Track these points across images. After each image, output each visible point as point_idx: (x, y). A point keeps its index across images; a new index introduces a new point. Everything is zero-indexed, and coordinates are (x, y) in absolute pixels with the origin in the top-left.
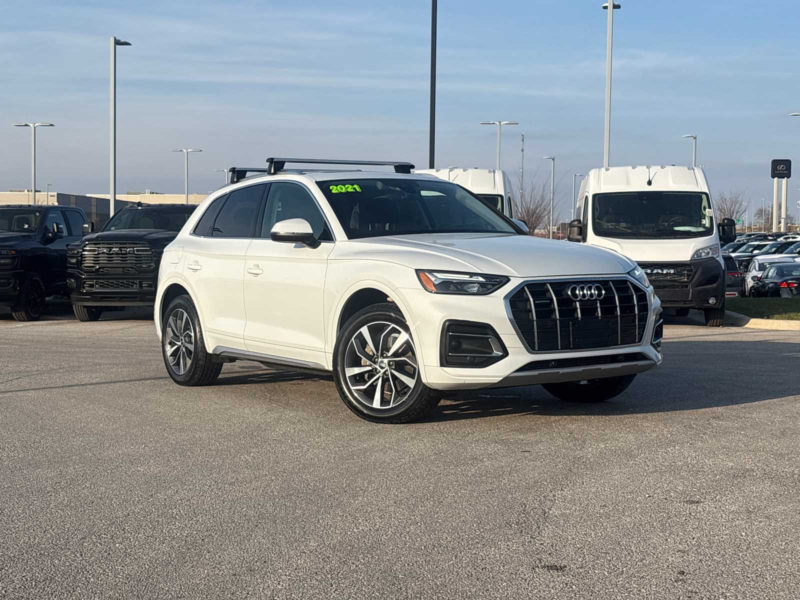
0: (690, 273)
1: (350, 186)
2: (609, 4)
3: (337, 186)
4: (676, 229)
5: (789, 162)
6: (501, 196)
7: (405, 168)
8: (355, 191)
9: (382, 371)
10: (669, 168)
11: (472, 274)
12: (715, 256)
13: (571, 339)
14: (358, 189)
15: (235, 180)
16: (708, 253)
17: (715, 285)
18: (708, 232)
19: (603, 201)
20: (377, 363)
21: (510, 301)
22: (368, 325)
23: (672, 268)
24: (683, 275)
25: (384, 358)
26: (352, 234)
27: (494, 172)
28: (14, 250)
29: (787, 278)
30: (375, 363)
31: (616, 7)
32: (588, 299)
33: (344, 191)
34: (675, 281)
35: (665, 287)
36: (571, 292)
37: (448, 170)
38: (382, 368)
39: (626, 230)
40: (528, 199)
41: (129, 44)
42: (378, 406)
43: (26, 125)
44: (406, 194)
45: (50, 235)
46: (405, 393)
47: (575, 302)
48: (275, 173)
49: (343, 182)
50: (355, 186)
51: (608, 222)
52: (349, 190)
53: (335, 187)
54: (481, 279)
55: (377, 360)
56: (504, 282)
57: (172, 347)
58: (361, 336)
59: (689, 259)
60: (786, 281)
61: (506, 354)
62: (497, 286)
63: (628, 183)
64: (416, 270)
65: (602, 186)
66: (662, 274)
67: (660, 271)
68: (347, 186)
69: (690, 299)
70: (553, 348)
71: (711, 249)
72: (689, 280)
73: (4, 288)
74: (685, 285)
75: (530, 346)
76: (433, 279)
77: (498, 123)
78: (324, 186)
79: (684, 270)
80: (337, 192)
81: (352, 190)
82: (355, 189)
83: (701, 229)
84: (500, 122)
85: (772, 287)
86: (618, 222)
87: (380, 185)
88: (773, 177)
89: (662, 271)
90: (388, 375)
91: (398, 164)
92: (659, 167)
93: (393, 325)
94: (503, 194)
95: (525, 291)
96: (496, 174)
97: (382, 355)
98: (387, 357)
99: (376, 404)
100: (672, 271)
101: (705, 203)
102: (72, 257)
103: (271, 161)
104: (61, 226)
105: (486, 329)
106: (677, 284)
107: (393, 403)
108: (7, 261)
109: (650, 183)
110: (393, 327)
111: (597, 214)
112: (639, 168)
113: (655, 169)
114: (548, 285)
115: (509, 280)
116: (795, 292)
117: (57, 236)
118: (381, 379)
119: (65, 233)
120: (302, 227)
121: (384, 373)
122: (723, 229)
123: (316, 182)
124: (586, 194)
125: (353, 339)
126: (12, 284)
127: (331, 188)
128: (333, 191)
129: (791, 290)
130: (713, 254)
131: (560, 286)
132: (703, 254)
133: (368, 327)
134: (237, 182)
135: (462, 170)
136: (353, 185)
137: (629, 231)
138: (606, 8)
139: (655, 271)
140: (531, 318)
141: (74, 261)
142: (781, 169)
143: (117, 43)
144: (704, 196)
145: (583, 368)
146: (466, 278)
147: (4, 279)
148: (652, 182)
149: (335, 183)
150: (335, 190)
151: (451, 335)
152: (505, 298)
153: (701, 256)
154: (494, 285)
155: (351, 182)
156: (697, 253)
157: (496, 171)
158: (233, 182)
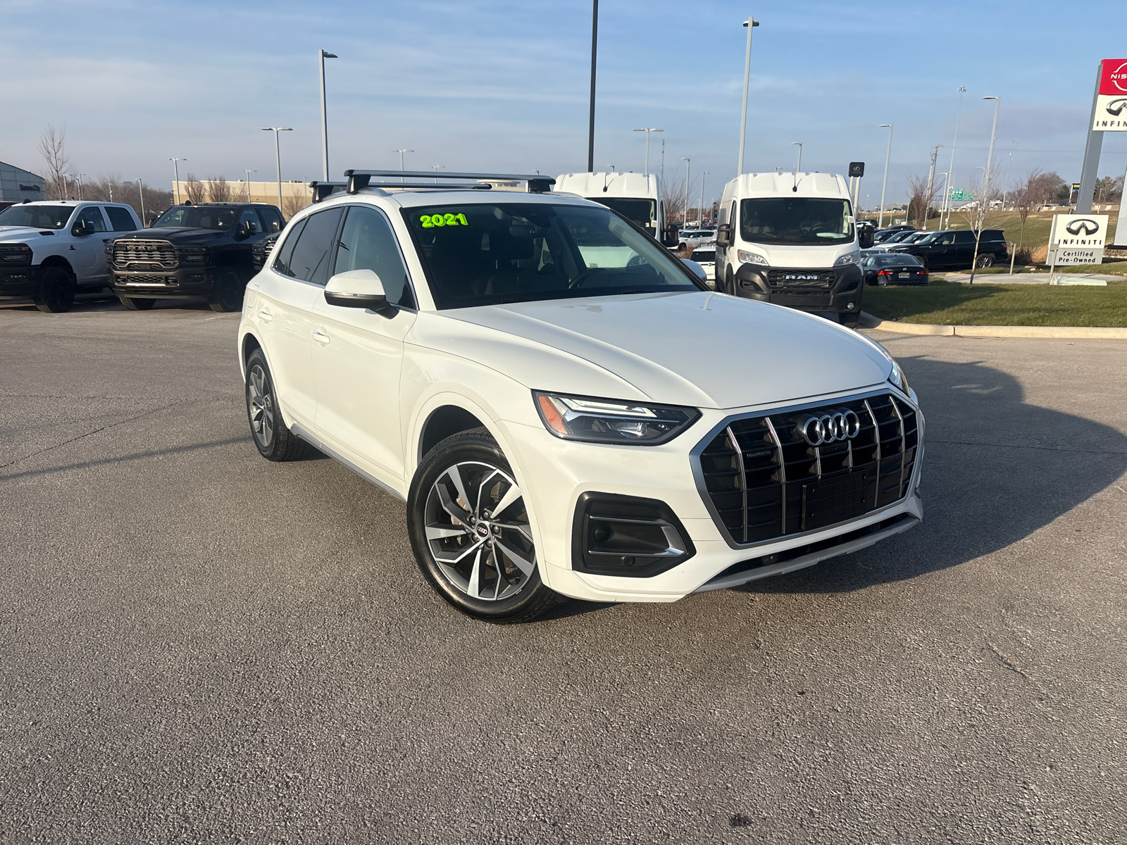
0: (832, 279)
1: (452, 216)
2: (749, 22)
3: (431, 215)
4: (819, 235)
5: (863, 163)
6: (655, 200)
7: (541, 185)
8: (458, 224)
9: (482, 540)
10: (813, 175)
11: (631, 404)
12: (856, 263)
13: (804, 515)
14: (463, 222)
15: (317, 199)
16: (849, 260)
17: (854, 291)
18: (849, 239)
19: (751, 207)
20: (474, 525)
21: (702, 458)
22: (459, 464)
23: (816, 275)
24: (825, 281)
25: (485, 519)
26: (443, 301)
27: (648, 176)
28: (204, 247)
29: (885, 267)
30: (471, 524)
31: (756, 24)
32: (836, 441)
33: (440, 224)
34: (817, 287)
35: (808, 292)
36: (808, 430)
37: (605, 174)
38: (482, 535)
39: (770, 235)
40: (669, 193)
41: (337, 57)
42: (474, 593)
43: (270, 129)
44: (536, 227)
45: (243, 232)
46: (518, 582)
47: (814, 447)
48: (355, 193)
49: (442, 209)
50: (460, 216)
51: (751, 226)
52: (449, 223)
53: (428, 217)
54: (649, 414)
55: (474, 519)
56: (690, 419)
57: (257, 410)
58: (448, 481)
59: (832, 266)
60: (883, 269)
61: (690, 551)
62: (678, 428)
63: (775, 189)
64: (533, 391)
65: (750, 191)
66: (806, 280)
67: (804, 278)
68: (446, 216)
69: (830, 304)
70: (772, 533)
71: (852, 256)
72: (830, 286)
73: (198, 283)
74: (827, 291)
75: (735, 537)
76: (563, 411)
77: (647, 130)
78: (411, 216)
79: (827, 277)
80: (430, 225)
81: (454, 223)
82: (458, 220)
83: (842, 236)
84: (649, 130)
85: (871, 274)
86: (762, 226)
87: (498, 214)
88: (850, 176)
89: (806, 277)
90: (491, 547)
91: (532, 179)
92: (804, 174)
93: (498, 471)
94: (656, 199)
95: (728, 436)
96: (650, 178)
97: (482, 514)
98: (488, 519)
99: (473, 589)
100: (816, 278)
101: (846, 209)
102: (258, 255)
103: (350, 173)
104: (254, 224)
105: (657, 510)
106: (819, 290)
107: (498, 596)
108: (200, 258)
109: (795, 189)
110: (498, 474)
111: (745, 219)
112: (784, 174)
113: (800, 175)
114: (768, 420)
115: (700, 415)
116: (890, 279)
117: (251, 232)
118: (479, 552)
119: (259, 229)
120: (369, 284)
121: (486, 542)
122: (863, 235)
123: (401, 210)
124: (734, 199)
125: (436, 483)
126: (205, 280)
127: (422, 219)
128: (424, 225)
129: (887, 277)
130: (853, 261)
131: (787, 419)
132: (845, 260)
133: (458, 467)
134: (320, 201)
135: (618, 174)
136: (456, 214)
137: (775, 237)
138: (746, 25)
139: (799, 278)
140: (737, 485)
141: (259, 258)
142: (857, 169)
143: (325, 55)
144: (845, 203)
145: (819, 559)
146: (622, 410)
147: (197, 274)
148: (798, 189)
149: (429, 211)
150: (427, 222)
151: (592, 519)
152: (693, 452)
153: (842, 263)
154: (671, 426)
155: (454, 209)
156: (839, 260)
157: (650, 175)
158: (315, 202)
